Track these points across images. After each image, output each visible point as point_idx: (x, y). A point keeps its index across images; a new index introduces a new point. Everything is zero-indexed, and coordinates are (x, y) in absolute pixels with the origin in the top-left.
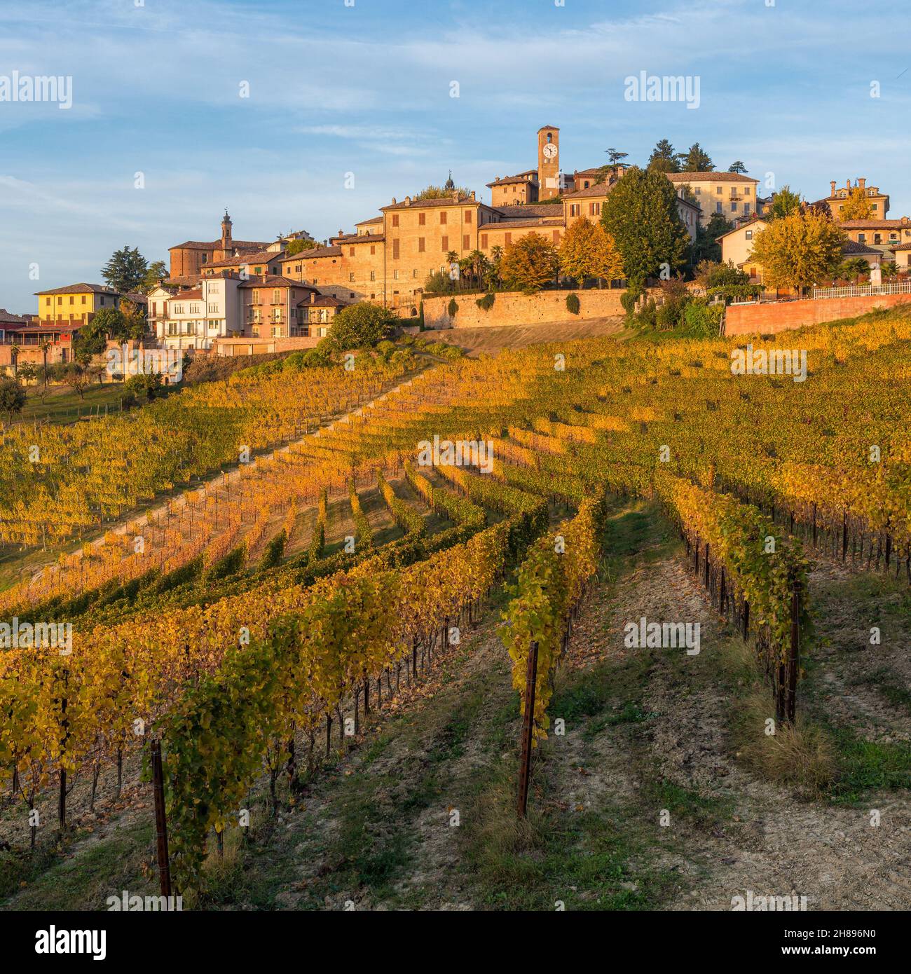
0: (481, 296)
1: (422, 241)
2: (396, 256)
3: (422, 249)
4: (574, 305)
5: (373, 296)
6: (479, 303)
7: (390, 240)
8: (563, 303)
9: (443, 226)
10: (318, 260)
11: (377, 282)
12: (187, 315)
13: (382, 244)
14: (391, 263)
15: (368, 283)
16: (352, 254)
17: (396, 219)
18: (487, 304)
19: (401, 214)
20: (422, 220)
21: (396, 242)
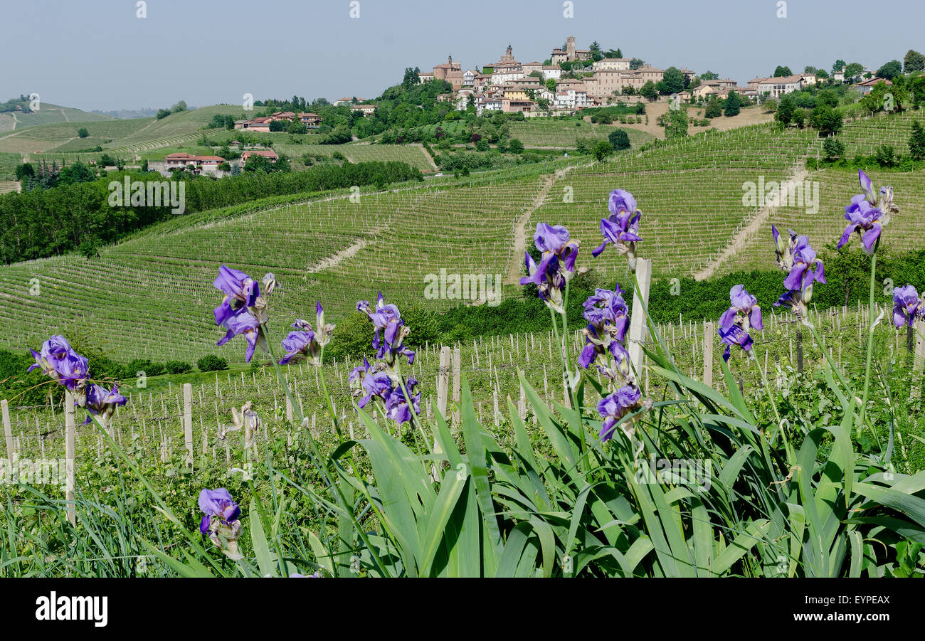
0: (637, 97)
1: (607, 81)
2: (600, 84)
3: (607, 83)
5: (594, 95)
7: (598, 80)
10: (576, 84)
11: (595, 91)
13: (596, 81)
14: (599, 86)
15: (592, 91)
16: (587, 83)
17: (599, 75)
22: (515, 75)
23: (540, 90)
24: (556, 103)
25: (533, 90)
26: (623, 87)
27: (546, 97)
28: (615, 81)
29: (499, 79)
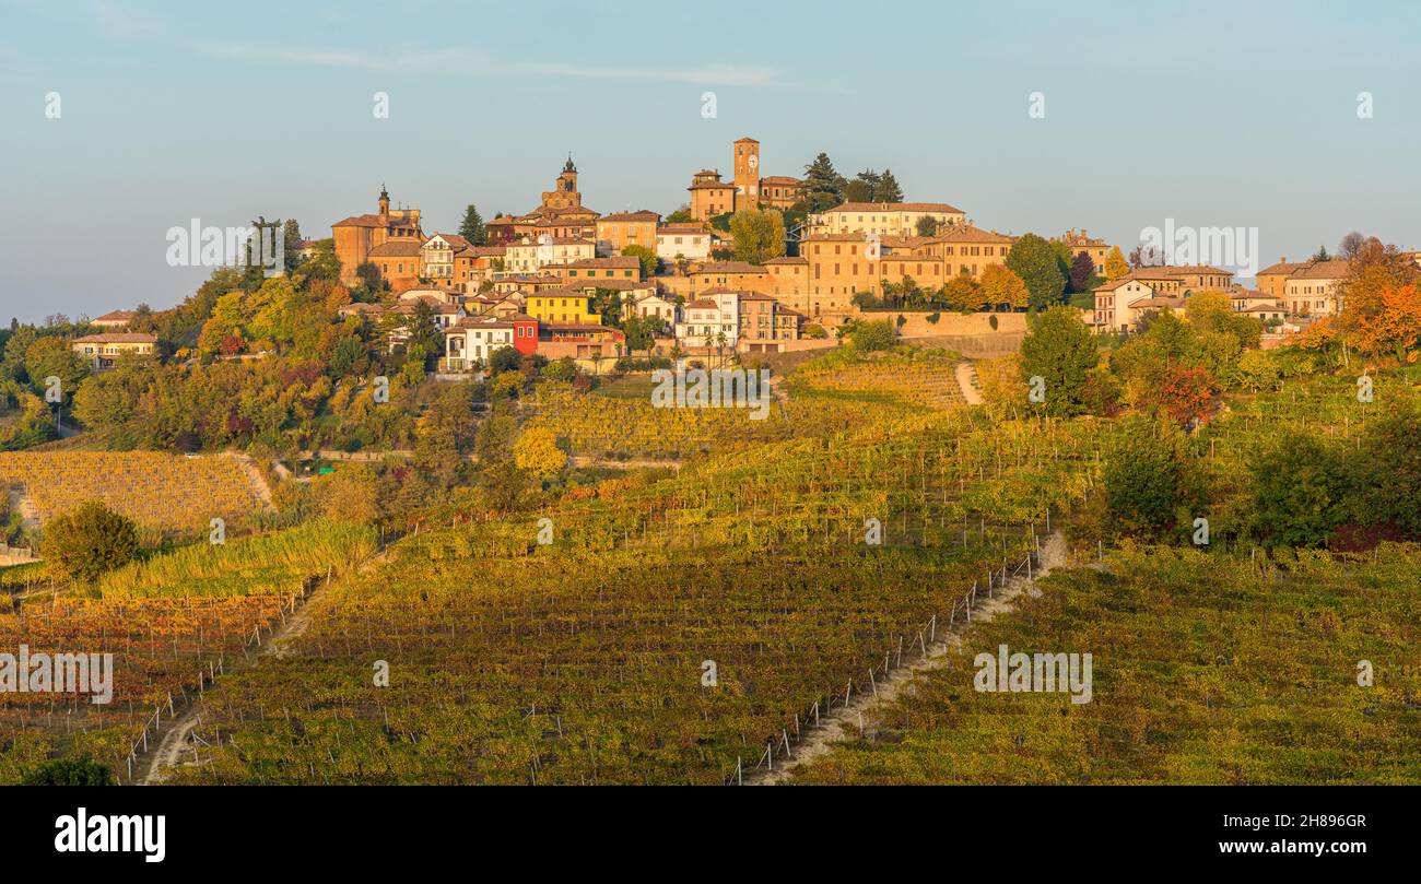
0: (930, 314)
1: (837, 266)
2: (818, 276)
3: (837, 272)
4: (994, 323)
5: (797, 305)
6: (928, 319)
7: (812, 264)
8: (987, 321)
9: (854, 256)
10: (744, 276)
11: (801, 295)
12: (704, 320)
13: (806, 267)
14: (814, 282)
15: (793, 295)
16: (777, 272)
17: (817, 248)
18: (934, 320)
19: (821, 245)
20: (838, 250)
21: (818, 266)
22: (572, 249)
23: (638, 294)
24: (680, 330)
25: (617, 292)
26: (884, 284)
27: (651, 312)
28: (863, 269)
29: (526, 258)
